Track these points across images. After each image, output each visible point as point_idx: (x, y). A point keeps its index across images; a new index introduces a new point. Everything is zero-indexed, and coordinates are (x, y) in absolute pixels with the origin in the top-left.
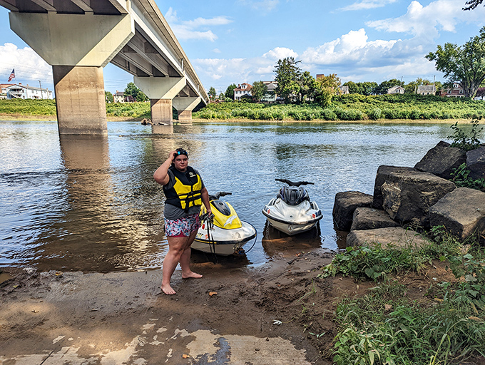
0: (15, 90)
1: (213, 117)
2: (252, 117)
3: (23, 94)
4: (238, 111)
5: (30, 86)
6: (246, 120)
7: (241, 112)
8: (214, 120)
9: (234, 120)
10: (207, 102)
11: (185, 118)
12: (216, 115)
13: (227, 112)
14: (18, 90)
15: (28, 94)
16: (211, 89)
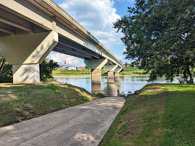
0: (67, 67)
1: (126, 74)
2: (140, 74)
3: (69, 68)
4: (135, 72)
5: (70, 66)
6: (138, 75)
7: (136, 72)
8: (126, 75)
9: (133, 75)
10: (124, 68)
11: (117, 75)
12: (127, 73)
13: (131, 72)
14: (68, 67)
15: (70, 68)
16: (126, 63)
